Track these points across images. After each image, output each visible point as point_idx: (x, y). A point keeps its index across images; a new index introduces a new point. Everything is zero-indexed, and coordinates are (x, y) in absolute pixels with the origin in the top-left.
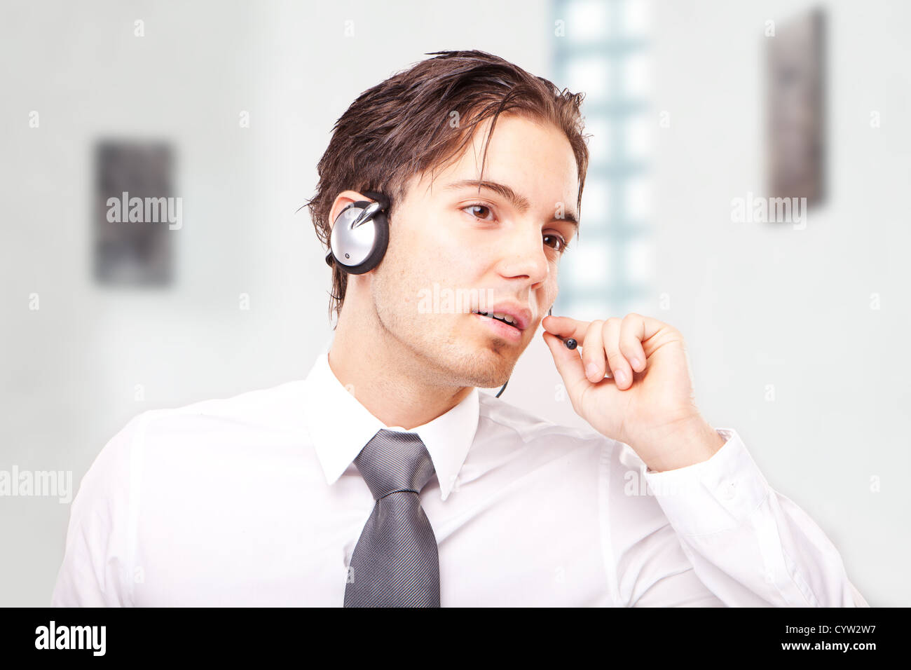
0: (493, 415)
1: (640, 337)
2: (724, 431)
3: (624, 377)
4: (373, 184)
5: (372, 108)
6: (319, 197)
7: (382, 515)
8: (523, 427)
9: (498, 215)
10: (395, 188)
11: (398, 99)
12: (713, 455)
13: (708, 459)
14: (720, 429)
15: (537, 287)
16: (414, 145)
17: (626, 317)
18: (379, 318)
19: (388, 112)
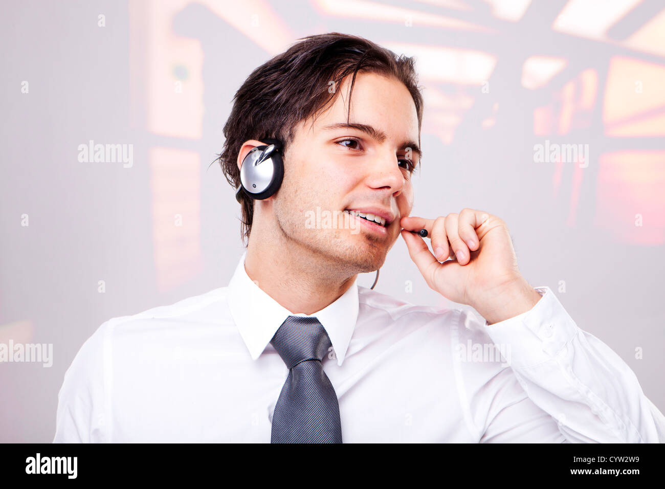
0: (369, 302)
1: (474, 226)
2: (540, 289)
3: (463, 256)
4: (268, 133)
5: (262, 79)
6: (227, 151)
7: (295, 379)
8: (392, 309)
9: (363, 146)
10: (285, 133)
11: (281, 70)
12: (533, 306)
13: (531, 308)
14: (537, 288)
15: (397, 195)
16: (297, 101)
17: (462, 212)
18: (282, 230)
19: (275, 80)
